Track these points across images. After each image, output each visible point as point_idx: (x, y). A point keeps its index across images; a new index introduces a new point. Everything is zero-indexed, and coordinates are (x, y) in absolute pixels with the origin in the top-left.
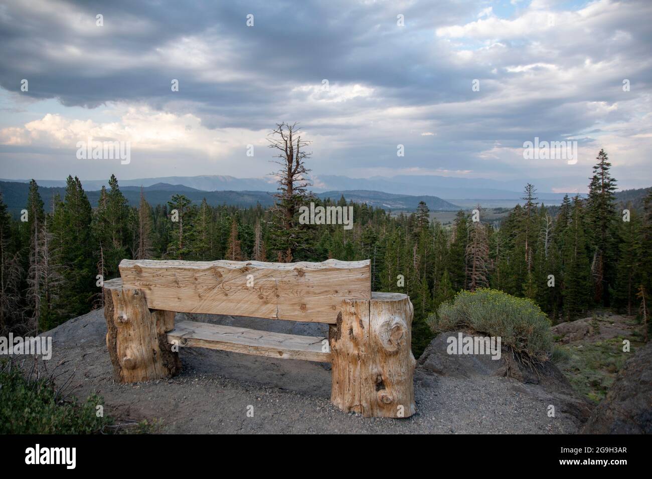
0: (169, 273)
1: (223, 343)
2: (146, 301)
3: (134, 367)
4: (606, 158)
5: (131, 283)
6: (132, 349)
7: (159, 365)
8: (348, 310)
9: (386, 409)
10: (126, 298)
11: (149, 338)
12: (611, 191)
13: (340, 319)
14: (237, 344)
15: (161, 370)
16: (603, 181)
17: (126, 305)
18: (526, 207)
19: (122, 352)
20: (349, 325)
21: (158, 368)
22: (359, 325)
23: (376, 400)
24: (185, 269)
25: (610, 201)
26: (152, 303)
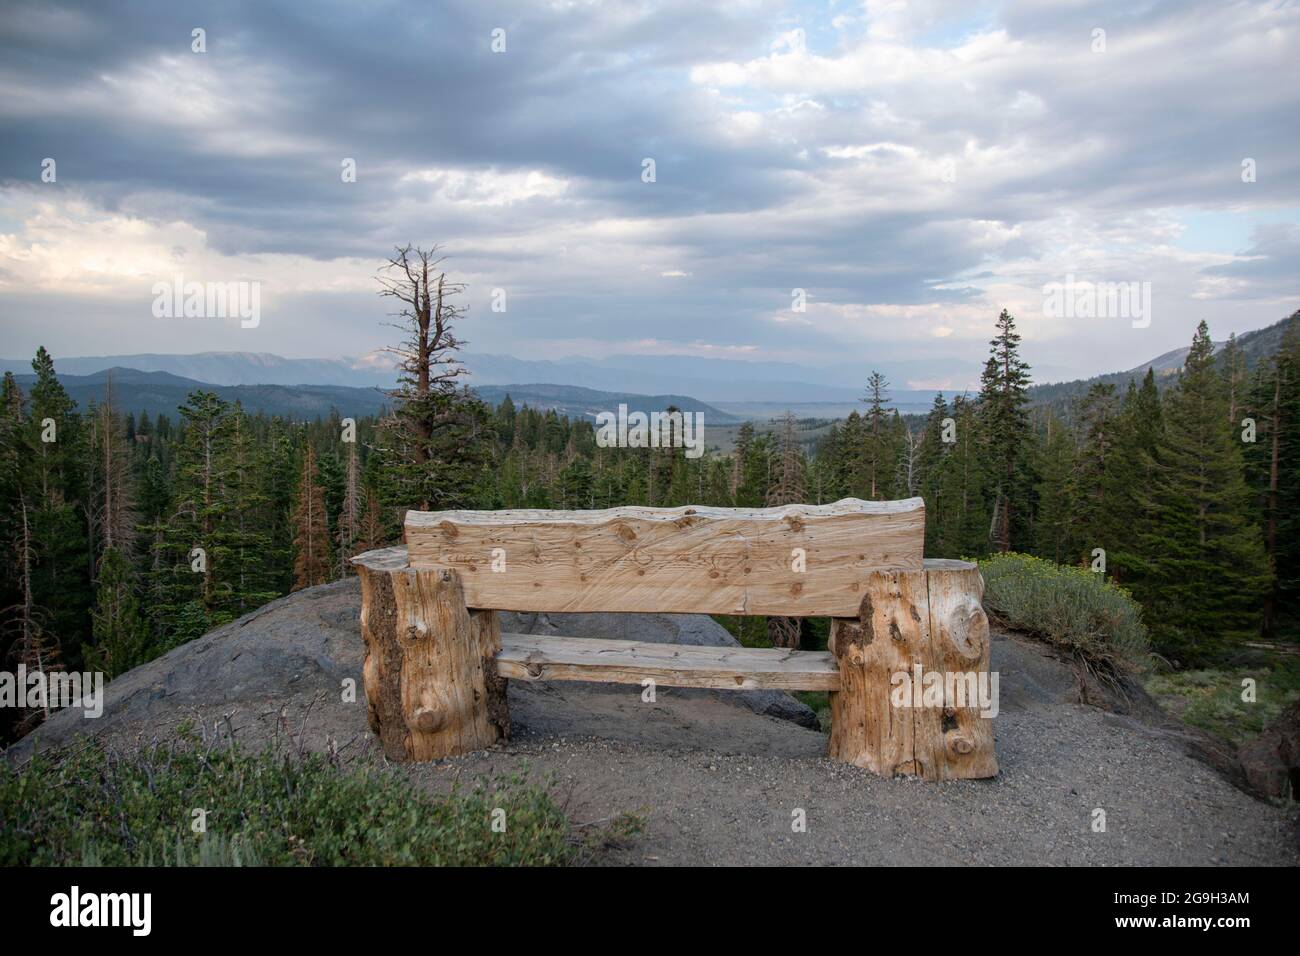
0: (520, 535)
1: (618, 669)
2: (463, 593)
3: (435, 726)
4: (1012, 326)
5: (429, 559)
6: (434, 691)
7: (482, 720)
8: (885, 589)
9: (960, 764)
10: (424, 587)
11: (467, 669)
12: (1020, 386)
13: (866, 608)
14: (649, 669)
15: (486, 731)
16: (1007, 369)
17: (424, 603)
18: (871, 416)
19: (412, 699)
20: (888, 618)
21: (480, 728)
22: (910, 616)
23: (944, 749)
24: (556, 526)
25: (1020, 405)
26: (475, 596)
